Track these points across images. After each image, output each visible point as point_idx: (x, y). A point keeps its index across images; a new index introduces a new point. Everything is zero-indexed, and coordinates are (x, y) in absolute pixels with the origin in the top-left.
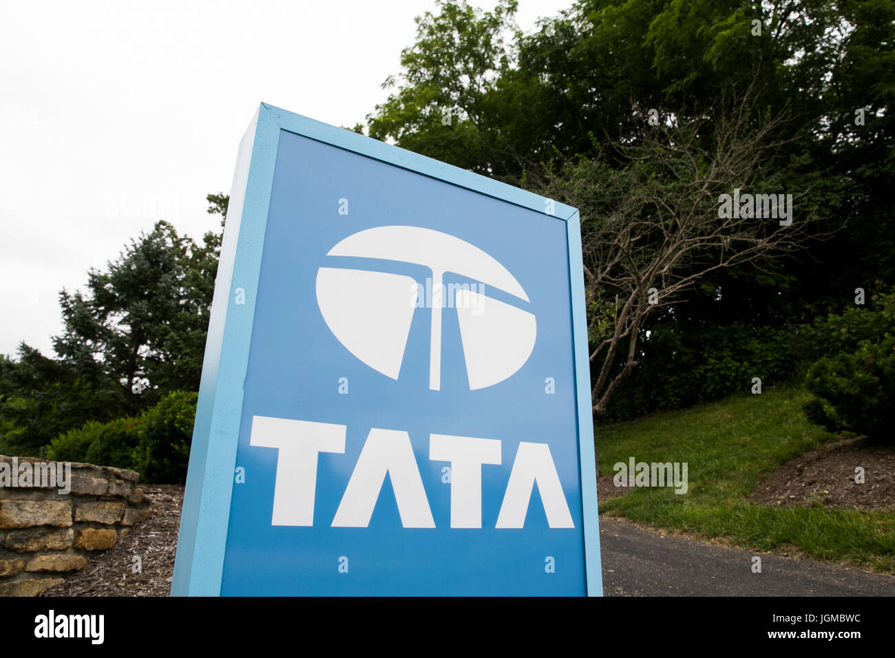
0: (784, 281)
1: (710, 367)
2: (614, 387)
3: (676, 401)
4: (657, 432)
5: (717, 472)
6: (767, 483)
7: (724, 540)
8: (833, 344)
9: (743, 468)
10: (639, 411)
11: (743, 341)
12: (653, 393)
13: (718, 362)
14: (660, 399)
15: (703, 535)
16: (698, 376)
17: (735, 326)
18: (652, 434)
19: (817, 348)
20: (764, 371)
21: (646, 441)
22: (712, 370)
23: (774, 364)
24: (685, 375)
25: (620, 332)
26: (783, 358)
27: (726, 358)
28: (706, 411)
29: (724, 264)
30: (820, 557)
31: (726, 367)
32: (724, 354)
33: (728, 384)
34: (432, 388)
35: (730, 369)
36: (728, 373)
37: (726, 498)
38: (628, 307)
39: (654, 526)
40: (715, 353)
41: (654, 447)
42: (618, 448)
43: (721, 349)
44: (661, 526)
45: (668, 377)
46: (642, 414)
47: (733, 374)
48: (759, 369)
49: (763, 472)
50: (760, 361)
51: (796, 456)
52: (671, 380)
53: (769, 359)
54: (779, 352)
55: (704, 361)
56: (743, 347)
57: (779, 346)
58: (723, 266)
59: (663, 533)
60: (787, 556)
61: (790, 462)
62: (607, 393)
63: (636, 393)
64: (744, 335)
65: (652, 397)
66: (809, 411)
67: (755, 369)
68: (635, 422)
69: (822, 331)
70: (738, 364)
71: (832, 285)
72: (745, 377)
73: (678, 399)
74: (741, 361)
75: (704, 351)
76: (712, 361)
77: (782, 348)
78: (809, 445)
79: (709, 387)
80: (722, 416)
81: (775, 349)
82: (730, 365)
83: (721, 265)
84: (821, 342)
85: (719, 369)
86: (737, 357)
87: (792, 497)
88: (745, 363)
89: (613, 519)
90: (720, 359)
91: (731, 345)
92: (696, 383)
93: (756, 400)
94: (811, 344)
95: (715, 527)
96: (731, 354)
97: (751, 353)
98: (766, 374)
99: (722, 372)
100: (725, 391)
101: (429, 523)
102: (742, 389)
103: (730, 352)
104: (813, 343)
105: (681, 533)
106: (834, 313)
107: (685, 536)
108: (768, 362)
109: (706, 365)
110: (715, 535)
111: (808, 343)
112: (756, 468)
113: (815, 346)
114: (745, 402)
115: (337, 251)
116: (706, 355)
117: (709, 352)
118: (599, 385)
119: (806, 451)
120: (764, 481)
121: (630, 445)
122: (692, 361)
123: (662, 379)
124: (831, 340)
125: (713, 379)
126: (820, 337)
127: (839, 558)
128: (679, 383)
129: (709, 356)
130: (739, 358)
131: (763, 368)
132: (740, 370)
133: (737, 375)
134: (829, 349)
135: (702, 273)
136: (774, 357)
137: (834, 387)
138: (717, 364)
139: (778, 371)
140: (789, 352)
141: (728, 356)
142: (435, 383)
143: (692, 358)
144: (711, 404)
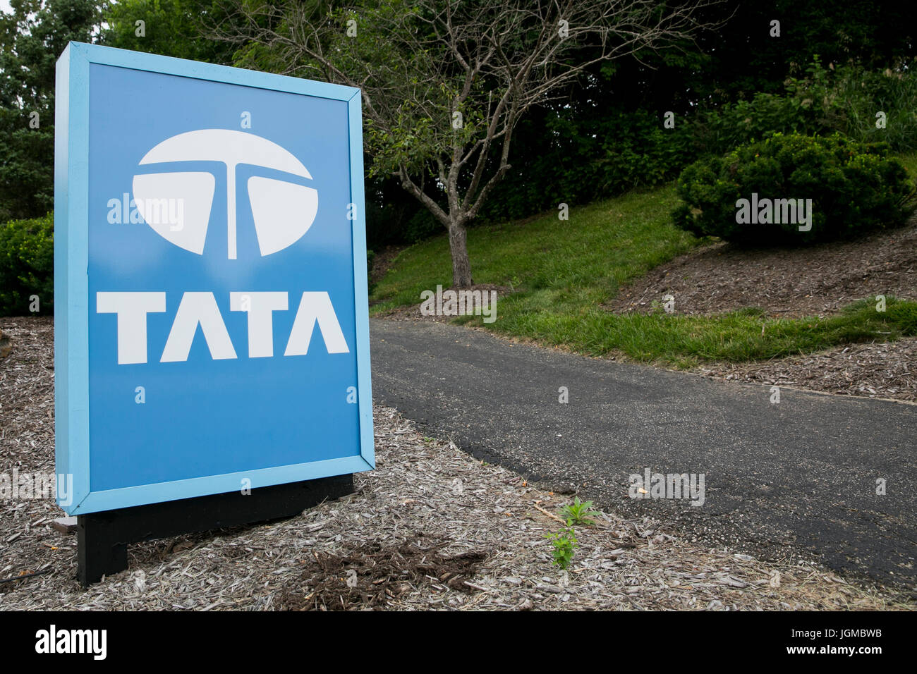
0: (695, 61)
1: (607, 160)
2: (487, 191)
3: (571, 197)
4: (546, 233)
5: (585, 279)
6: (630, 290)
7: (566, 347)
8: (738, 135)
9: (610, 275)
10: (533, 209)
11: (646, 131)
12: (548, 188)
13: (617, 154)
14: (555, 195)
15: (549, 343)
16: (595, 170)
17: (638, 114)
18: (540, 236)
19: (722, 139)
20: (665, 164)
21: (532, 243)
22: (610, 164)
23: (675, 156)
24: (582, 168)
25: (494, 132)
26: (686, 150)
27: (627, 150)
28: (600, 209)
29: (606, 57)
30: (639, 359)
31: (625, 160)
32: (625, 145)
33: (626, 179)
34: (230, 258)
35: (628, 162)
36: (627, 166)
37: (582, 306)
38: (502, 106)
39: (509, 335)
40: (614, 144)
41: (538, 250)
42: (504, 251)
43: (622, 140)
44: (515, 335)
45: (564, 171)
46: (536, 212)
47: (632, 168)
48: (659, 163)
49: (629, 278)
50: (660, 154)
51: (666, 260)
52: (566, 174)
53: (671, 151)
54: (682, 143)
55: (602, 154)
56: (646, 137)
57: (683, 137)
58: (604, 60)
59: (516, 341)
60: (614, 359)
61: (659, 268)
62: (479, 198)
63: (530, 189)
64: (648, 124)
65: (546, 192)
66: (676, 218)
67: (655, 163)
68: (528, 220)
69: (729, 120)
70: (638, 157)
71: (752, 63)
72: (645, 171)
73: (574, 196)
74: (641, 153)
75: (603, 142)
76: (610, 153)
77: (686, 138)
78: (681, 249)
79: (606, 182)
80: (614, 215)
81: (679, 139)
82: (629, 158)
83: (602, 57)
84: (726, 133)
85: (618, 163)
86: (639, 149)
87: (642, 304)
88: (646, 156)
89: (473, 329)
90: (619, 151)
91: (633, 134)
92: (593, 178)
93: (653, 197)
94: (716, 134)
95: (561, 335)
96: (632, 145)
97: (653, 144)
98: (666, 168)
99: (620, 166)
100: (623, 187)
101: (233, 355)
102: (639, 184)
103: (631, 143)
104: (718, 133)
105: (531, 342)
106: (744, 100)
107: (535, 344)
108: (669, 155)
109: (605, 157)
110: (559, 343)
111: (712, 133)
112: (623, 274)
113: (720, 136)
114: (640, 199)
115: (147, 160)
116: (604, 147)
117: (609, 143)
118: (472, 190)
119: (678, 256)
120: (628, 288)
121: (515, 248)
122: (590, 153)
123: (558, 174)
124: (737, 131)
125: (611, 173)
126: (726, 126)
127: (653, 360)
128: (575, 179)
129: (608, 148)
130: (640, 149)
131: (663, 161)
132: (639, 164)
133: (636, 169)
134: (733, 140)
135: (581, 67)
136: (677, 149)
137: (696, 194)
138: (616, 156)
139: (680, 164)
140: (693, 144)
141: (629, 148)
142: (232, 254)
143: (590, 150)
144: (607, 200)
